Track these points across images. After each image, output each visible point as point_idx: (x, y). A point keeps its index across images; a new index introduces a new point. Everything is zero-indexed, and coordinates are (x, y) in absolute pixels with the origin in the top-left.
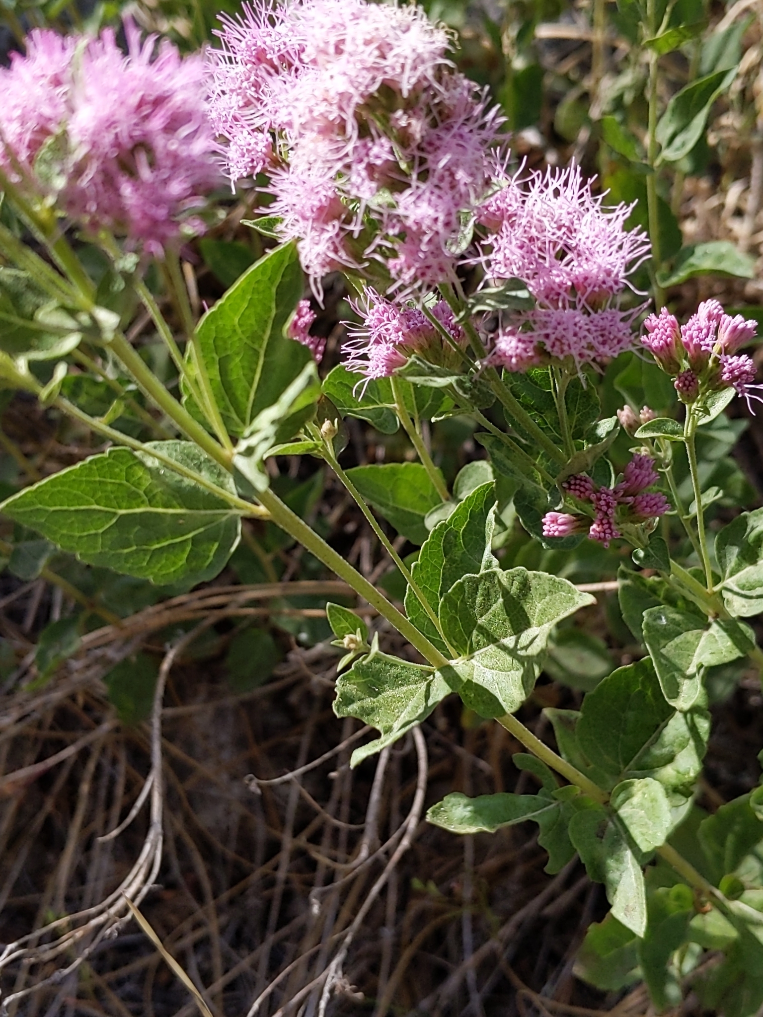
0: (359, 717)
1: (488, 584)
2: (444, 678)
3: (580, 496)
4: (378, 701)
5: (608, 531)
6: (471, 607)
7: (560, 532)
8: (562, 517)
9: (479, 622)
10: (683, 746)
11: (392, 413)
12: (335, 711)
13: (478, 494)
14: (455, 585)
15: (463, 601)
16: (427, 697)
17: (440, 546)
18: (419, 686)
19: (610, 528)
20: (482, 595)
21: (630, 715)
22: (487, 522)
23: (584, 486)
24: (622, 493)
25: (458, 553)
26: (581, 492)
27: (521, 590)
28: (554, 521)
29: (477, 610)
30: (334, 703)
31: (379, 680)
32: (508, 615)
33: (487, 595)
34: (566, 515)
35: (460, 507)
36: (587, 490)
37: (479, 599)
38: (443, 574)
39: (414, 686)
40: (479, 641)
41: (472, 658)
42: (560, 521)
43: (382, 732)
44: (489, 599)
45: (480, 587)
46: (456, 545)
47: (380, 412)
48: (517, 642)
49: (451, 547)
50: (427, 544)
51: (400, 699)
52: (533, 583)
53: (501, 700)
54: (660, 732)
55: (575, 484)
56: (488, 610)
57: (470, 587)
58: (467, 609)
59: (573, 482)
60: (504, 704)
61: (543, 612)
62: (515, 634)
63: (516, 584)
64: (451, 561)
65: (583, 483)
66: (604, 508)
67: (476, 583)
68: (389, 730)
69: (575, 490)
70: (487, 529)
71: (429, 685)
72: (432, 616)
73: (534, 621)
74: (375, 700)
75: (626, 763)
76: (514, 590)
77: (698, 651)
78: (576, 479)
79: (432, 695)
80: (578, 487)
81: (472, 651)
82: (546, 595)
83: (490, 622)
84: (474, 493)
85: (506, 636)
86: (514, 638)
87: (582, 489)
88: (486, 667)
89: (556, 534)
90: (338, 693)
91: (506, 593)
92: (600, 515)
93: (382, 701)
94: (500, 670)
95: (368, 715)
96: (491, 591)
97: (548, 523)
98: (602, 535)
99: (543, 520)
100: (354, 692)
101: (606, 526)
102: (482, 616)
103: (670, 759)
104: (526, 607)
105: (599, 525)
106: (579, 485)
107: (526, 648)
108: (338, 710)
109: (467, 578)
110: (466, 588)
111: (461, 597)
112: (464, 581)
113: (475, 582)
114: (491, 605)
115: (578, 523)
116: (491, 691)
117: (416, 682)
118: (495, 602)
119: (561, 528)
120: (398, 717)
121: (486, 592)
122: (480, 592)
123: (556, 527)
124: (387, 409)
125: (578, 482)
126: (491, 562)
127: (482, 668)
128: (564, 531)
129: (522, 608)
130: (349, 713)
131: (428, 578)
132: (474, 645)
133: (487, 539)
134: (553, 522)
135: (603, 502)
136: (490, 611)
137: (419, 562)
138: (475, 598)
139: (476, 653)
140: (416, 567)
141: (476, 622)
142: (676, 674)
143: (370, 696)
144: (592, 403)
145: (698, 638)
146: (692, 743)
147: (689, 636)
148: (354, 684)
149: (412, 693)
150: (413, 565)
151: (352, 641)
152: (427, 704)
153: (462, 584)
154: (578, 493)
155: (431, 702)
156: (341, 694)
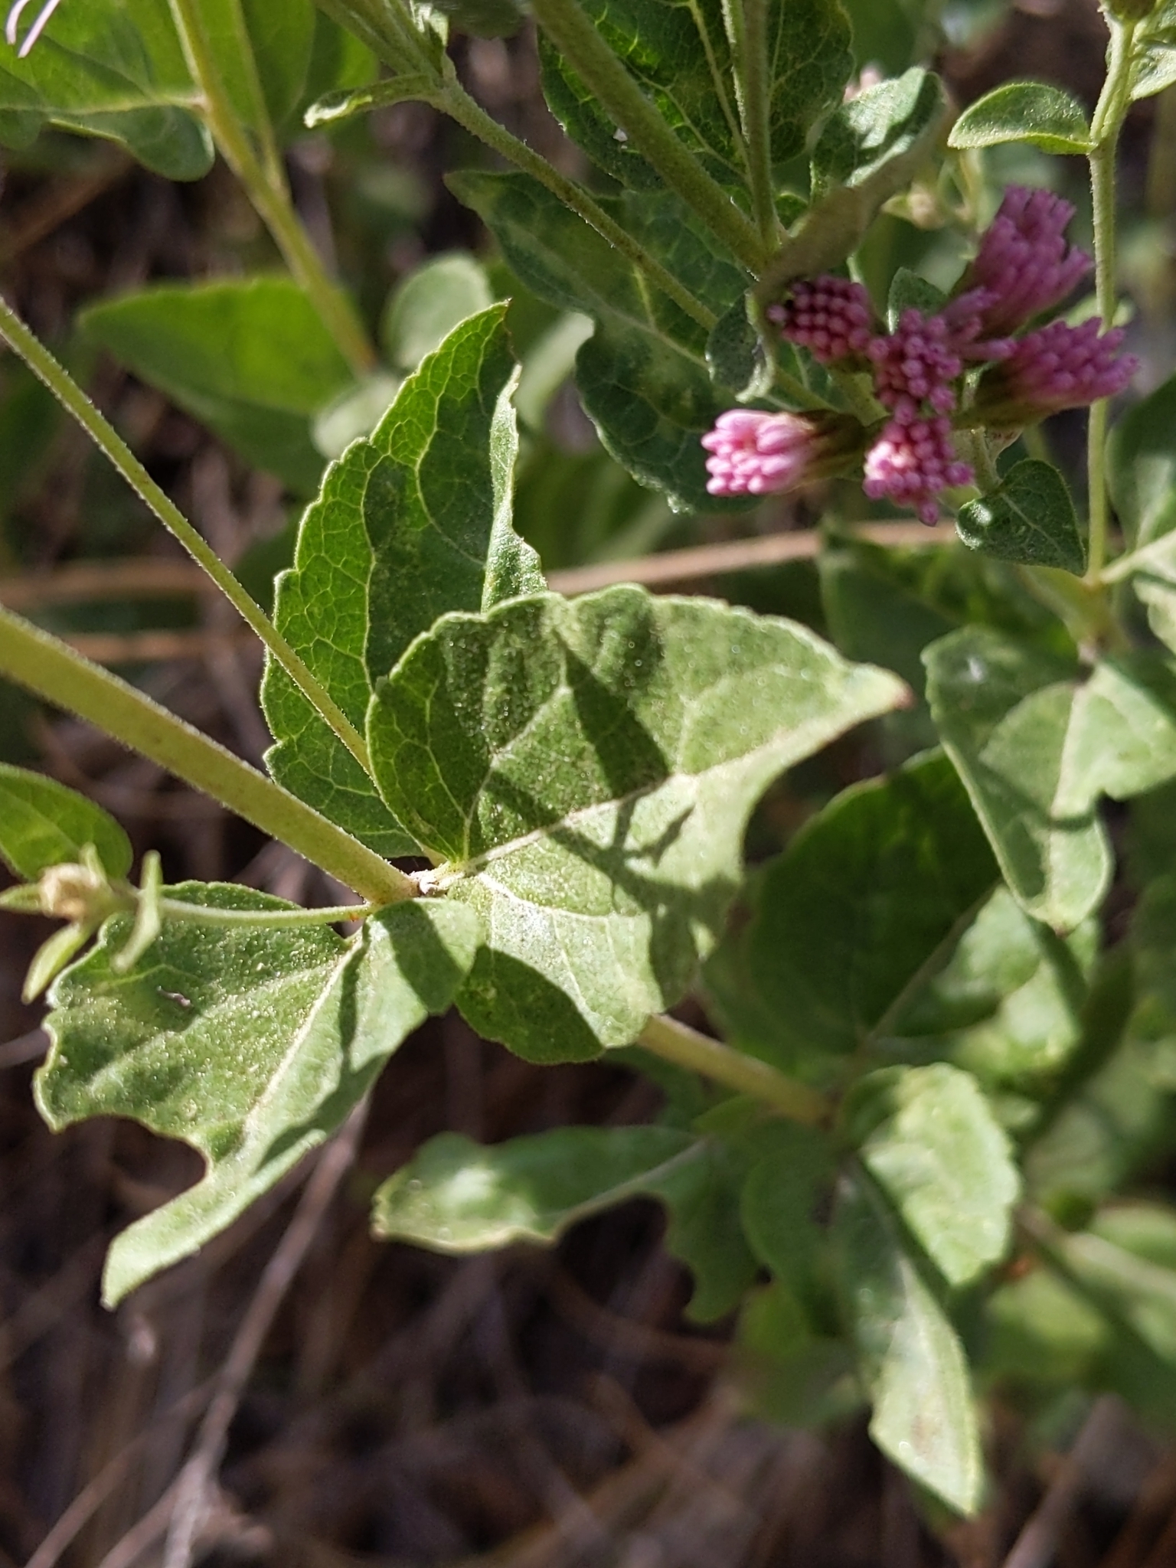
0: (129, 1112)
1: (518, 643)
2: (399, 958)
3: (827, 350)
4: (192, 1039)
5: (933, 464)
6: (468, 716)
7: (766, 478)
8: (774, 427)
9: (496, 762)
10: (1022, 975)
11: (189, 121)
12: (42, 1104)
13: (459, 347)
14: (411, 649)
15: (443, 700)
16: (347, 1025)
17: (354, 513)
18: (320, 971)
19: (939, 453)
20: (503, 678)
21: (880, 905)
22: (494, 432)
23: (842, 314)
24: (976, 328)
25: (412, 533)
26: (833, 335)
27: (629, 657)
28: (745, 441)
29: (487, 726)
30: (40, 1079)
31: (192, 967)
32: (591, 737)
33: (518, 679)
34: (782, 419)
35: (408, 388)
36: (851, 325)
37: (492, 691)
38: (373, 601)
39: (306, 975)
40: (499, 819)
41: (481, 867)
42: (766, 440)
43: (207, 1153)
44: (524, 690)
45: (495, 652)
46: (403, 510)
47: (151, 120)
48: (623, 825)
49: (389, 515)
50: (316, 512)
51: (262, 1025)
52: (672, 634)
53: (582, 1005)
54: (956, 941)
55: (812, 310)
56: (522, 723)
57: (459, 654)
58: (455, 722)
59: (803, 301)
60: (592, 1019)
61: (710, 728)
62: (616, 796)
63: (612, 638)
64: (394, 558)
65: (838, 303)
66: (919, 386)
67: (478, 639)
68: (230, 1143)
69: (812, 328)
70: (495, 455)
71: (351, 977)
72: (346, 734)
73: (678, 756)
74: (182, 1038)
75: (872, 1017)
76: (604, 662)
77: (1071, 746)
78: (812, 289)
79: (363, 1019)
80: (820, 319)
81: (479, 846)
82: (716, 673)
83: (532, 760)
84: (448, 344)
85: (584, 803)
86: (611, 808)
87: (837, 325)
88: (528, 896)
89: (755, 485)
90: (55, 1038)
91: (578, 674)
92: (903, 411)
93: (204, 1038)
94: (574, 909)
95: (159, 1096)
96: (531, 664)
97: (725, 449)
98: (914, 478)
99: (708, 441)
100: (110, 1022)
101: (925, 449)
102: (503, 741)
103: (986, 1010)
104: (647, 715)
105: (897, 447)
106: (828, 311)
107: (655, 851)
108: (55, 1102)
109: (449, 626)
110: (449, 659)
111: (433, 689)
112: (440, 637)
113: (475, 637)
114: (532, 709)
115: (822, 443)
116: (550, 977)
117: (310, 960)
118: (546, 697)
119: (771, 464)
120: (260, 1091)
121: (513, 669)
122: (494, 669)
123: (753, 463)
124: (176, 109)
125: (821, 299)
126: (514, 557)
127: (514, 900)
128: (779, 474)
129: (631, 715)
130: (94, 1104)
131: (328, 615)
132: (486, 831)
133: (496, 485)
134: (738, 445)
135: (912, 367)
136: (531, 727)
137: (296, 570)
138: (481, 689)
139: (492, 854)
140: (287, 585)
141: (485, 767)
142: (1027, 819)
143: (164, 1028)
144: (824, 34)
145: (1065, 708)
146: (1047, 972)
147: (1040, 704)
148: (109, 993)
149: (302, 1001)
150: (278, 580)
151: (71, 890)
152: (346, 1063)
153: (433, 646)
154: (820, 339)
155: (360, 1056)
156: (66, 1040)
